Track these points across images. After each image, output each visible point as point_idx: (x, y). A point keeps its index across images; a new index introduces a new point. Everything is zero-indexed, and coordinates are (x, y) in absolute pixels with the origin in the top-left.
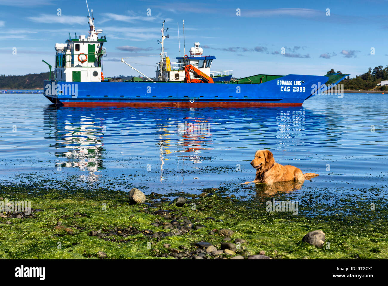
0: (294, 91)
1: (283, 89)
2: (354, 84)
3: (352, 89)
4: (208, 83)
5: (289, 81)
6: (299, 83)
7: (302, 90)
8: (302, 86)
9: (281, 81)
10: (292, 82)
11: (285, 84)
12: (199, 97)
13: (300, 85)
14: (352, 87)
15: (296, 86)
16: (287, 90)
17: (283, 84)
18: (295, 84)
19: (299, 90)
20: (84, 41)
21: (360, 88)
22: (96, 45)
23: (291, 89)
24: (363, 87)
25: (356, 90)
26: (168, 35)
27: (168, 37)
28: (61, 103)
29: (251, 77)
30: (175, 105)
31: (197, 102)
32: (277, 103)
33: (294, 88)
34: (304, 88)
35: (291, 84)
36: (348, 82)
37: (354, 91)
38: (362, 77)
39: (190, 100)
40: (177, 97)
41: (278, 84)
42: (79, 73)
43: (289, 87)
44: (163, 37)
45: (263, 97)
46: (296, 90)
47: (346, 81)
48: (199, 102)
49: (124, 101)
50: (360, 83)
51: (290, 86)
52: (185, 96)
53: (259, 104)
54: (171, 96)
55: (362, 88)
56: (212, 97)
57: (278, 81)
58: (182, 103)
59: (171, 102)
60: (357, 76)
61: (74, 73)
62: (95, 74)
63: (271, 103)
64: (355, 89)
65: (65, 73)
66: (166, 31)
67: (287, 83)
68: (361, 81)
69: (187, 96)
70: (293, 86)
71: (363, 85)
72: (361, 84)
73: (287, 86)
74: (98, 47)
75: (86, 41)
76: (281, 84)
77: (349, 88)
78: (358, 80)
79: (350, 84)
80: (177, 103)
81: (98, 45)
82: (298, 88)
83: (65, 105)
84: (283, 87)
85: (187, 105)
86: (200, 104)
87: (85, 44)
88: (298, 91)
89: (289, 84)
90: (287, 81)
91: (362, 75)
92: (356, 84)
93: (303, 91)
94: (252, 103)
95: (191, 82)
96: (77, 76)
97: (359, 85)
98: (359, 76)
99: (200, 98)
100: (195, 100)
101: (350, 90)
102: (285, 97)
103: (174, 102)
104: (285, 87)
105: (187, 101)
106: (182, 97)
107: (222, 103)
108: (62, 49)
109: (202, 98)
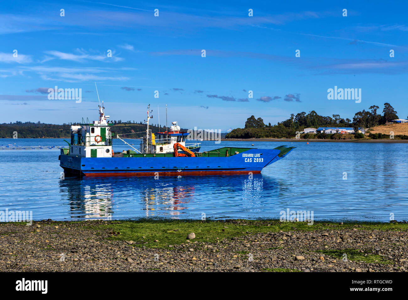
0: (255, 161)
1: (247, 160)
2: (276, 131)
3: (274, 137)
4: (191, 156)
5: (251, 154)
6: (258, 155)
7: (260, 160)
8: (261, 157)
9: (245, 154)
10: (253, 154)
11: (248, 156)
12: (185, 167)
13: (259, 157)
14: (274, 135)
15: (256, 158)
16: (250, 161)
17: (247, 157)
18: (255, 156)
19: (259, 161)
20: (98, 125)
21: (282, 136)
22: (107, 128)
23: (253, 160)
24: (285, 135)
25: (279, 138)
26: (152, 116)
27: (152, 118)
28: (84, 174)
29: (219, 149)
30: (167, 174)
31: (183, 171)
32: (242, 171)
33: (254, 159)
34: (262, 159)
35: (253, 156)
36: (270, 130)
37: (276, 139)
38: (284, 124)
39: (178, 170)
40: (168, 168)
41: (243, 156)
42: (96, 150)
43: (251, 159)
44: (148, 117)
45: (232, 167)
46: (256, 160)
47: (267, 128)
48: (185, 171)
49: (130, 172)
50: (282, 131)
51: (252, 157)
52: (174, 167)
53: (229, 172)
54: (164, 167)
55: (284, 137)
56: (194, 167)
57: (243, 154)
58: (172, 172)
59: (164, 171)
60: (279, 123)
61: (92, 150)
62: (108, 151)
63: (238, 171)
64: (277, 137)
65: (85, 151)
66: (151, 113)
67: (250, 155)
68: (283, 129)
69: (176, 167)
70: (254, 157)
71: (285, 133)
72: (284, 132)
73: (249, 158)
74: (108, 130)
75: (100, 125)
76: (245, 156)
77: (270, 136)
78: (280, 127)
79: (271, 131)
80: (168, 172)
81: (108, 128)
82: (258, 159)
83: (87, 175)
84: (247, 159)
85: (176, 174)
86: (186, 172)
87: (98, 127)
88: (257, 161)
89: (251, 157)
90: (250, 154)
91: (284, 122)
92: (278, 131)
93: (262, 161)
94: (224, 171)
95: (179, 156)
96: (94, 152)
97: (282, 133)
98: (281, 123)
99: (185, 169)
100: (181, 170)
101: (272, 139)
102: (248, 166)
103: (166, 171)
104: (248, 159)
105: (176, 171)
106: (172, 168)
107: (201, 171)
108: (76, 130)
109: (187, 168)
